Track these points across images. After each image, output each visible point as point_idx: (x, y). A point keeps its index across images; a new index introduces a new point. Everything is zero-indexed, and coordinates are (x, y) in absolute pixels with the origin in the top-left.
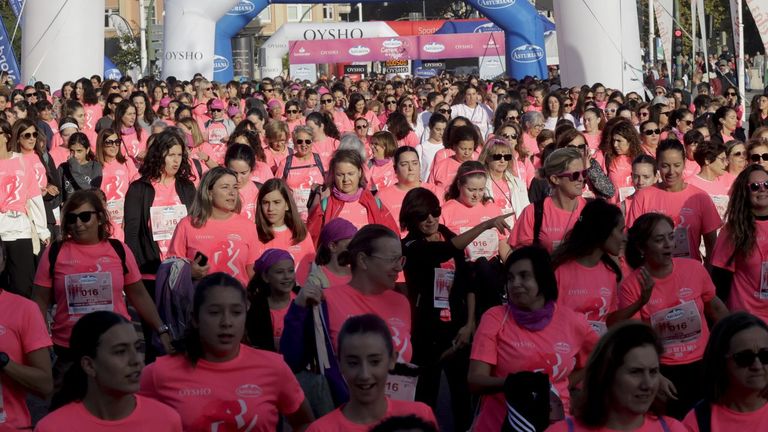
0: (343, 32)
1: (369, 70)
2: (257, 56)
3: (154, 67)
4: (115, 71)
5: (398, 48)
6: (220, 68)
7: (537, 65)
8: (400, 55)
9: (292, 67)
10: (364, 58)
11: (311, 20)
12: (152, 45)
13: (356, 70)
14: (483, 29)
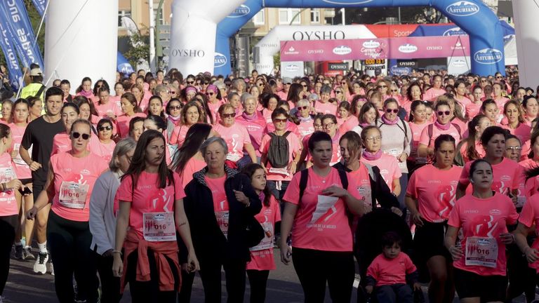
0: (327, 34)
1: (350, 67)
2: (252, 53)
3: (161, 62)
4: (127, 65)
5: (376, 49)
6: (219, 64)
7: (495, 66)
8: (378, 55)
9: (283, 64)
10: (346, 57)
11: (300, 23)
12: (159, 43)
13: (339, 67)
14: (451, 33)
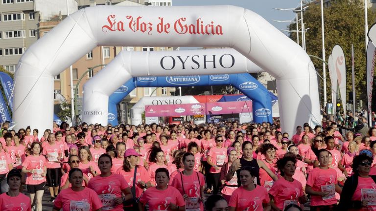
0: (172, 101)
1: (185, 119)
2: (130, 113)
3: (78, 118)
4: (59, 120)
5: (199, 109)
6: (111, 119)
8: (200, 112)
9: (146, 118)
10: (182, 114)
11: (156, 95)
12: (77, 107)
13: (178, 119)
14: (241, 99)
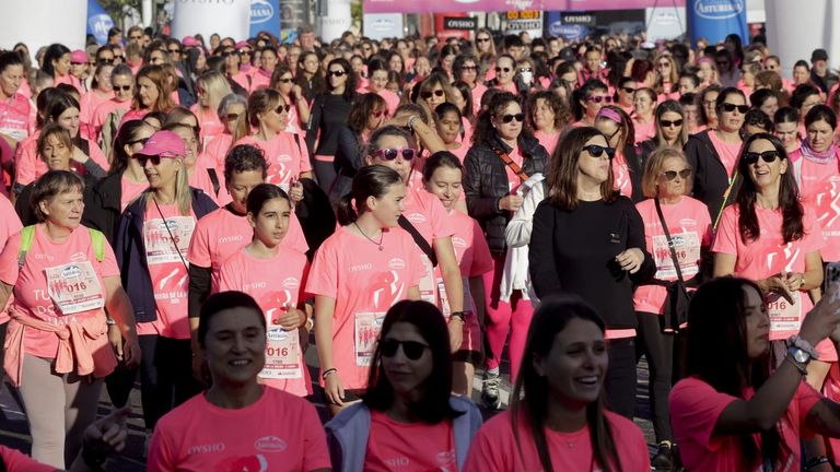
1: (481, 24)
3: (162, 13)
4: (105, 17)
6: (257, 18)
7: (736, 21)
9: (367, 17)
10: (474, 7)
13: (462, 24)
